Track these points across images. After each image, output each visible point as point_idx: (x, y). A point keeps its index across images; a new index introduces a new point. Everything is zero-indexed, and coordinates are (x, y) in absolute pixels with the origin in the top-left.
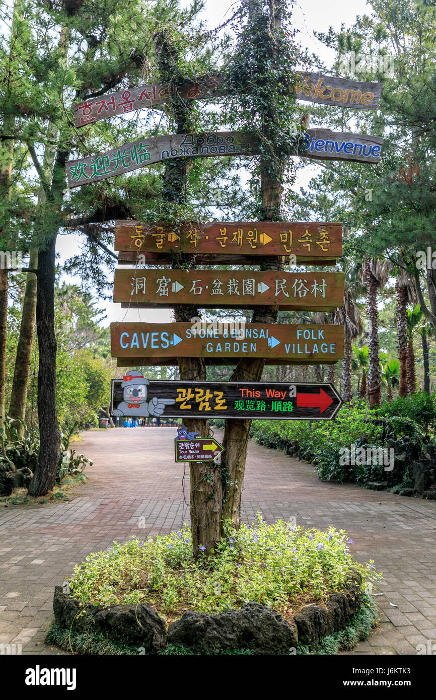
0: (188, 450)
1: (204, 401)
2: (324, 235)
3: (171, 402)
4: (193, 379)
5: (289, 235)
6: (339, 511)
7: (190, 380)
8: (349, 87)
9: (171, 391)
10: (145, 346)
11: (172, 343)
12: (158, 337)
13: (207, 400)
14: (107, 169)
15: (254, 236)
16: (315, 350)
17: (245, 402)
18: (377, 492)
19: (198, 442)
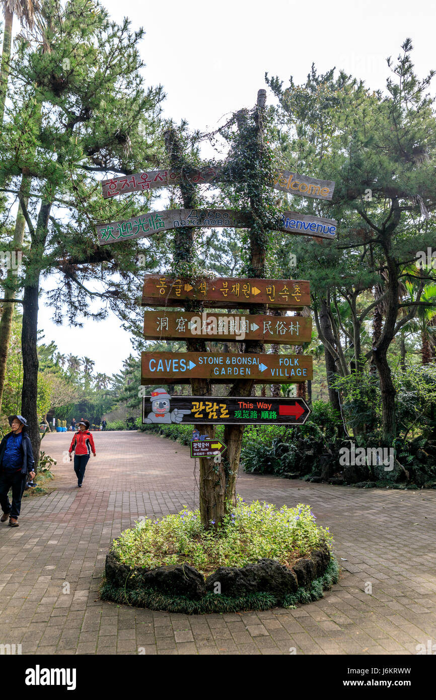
0: (200, 448)
1: (212, 411)
2: (297, 289)
3: (188, 412)
4: (203, 395)
5: (272, 288)
6: (271, 496)
7: (201, 396)
8: (312, 183)
9: (187, 404)
10: (168, 370)
11: (188, 367)
12: (178, 363)
13: (214, 410)
14: (131, 232)
15: (248, 289)
16: (293, 373)
17: (242, 412)
18: (291, 480)
19: (207, 442)
